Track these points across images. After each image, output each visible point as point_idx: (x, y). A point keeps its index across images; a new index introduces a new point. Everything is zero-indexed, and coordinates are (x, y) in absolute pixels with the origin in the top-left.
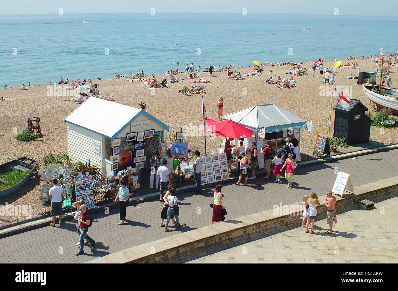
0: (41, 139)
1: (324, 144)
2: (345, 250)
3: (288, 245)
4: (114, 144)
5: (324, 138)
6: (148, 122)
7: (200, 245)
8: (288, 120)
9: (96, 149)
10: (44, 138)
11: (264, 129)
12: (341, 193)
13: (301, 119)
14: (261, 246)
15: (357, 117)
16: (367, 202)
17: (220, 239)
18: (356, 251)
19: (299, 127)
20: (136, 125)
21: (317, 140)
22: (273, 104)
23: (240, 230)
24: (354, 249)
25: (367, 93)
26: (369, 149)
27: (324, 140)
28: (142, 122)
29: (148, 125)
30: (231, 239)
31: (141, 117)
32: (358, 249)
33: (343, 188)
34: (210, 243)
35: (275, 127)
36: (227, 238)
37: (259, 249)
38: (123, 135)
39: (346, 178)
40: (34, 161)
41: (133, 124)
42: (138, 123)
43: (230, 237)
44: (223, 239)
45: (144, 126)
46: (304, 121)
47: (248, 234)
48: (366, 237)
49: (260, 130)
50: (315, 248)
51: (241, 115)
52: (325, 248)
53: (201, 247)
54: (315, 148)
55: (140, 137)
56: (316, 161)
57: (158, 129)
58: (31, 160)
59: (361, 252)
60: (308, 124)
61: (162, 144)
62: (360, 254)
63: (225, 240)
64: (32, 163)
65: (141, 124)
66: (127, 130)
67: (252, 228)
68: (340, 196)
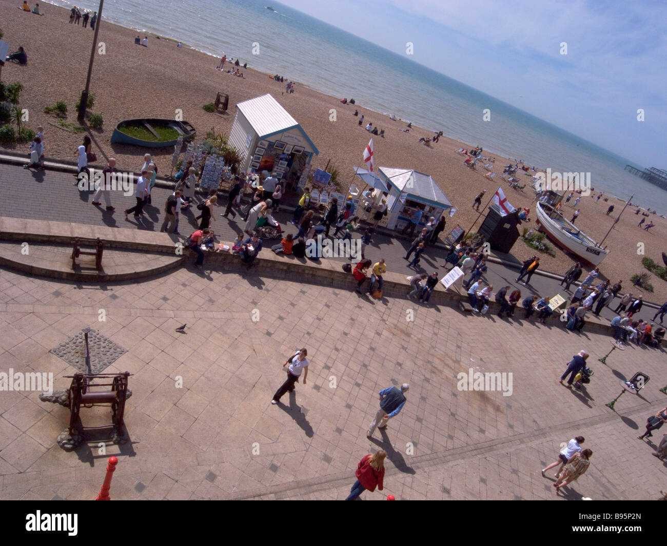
0: (222, 115)
1: (459, 234)
2: (410, 336)
3: (362, 306)
4: (261, 144)
5: (462, 229)
6: (301, 139)
7: (281, 267)
8: (435, 197)
9: (248, 142)
10: (225, 116)
11: (406, 195)
12: (447, 286)
13: (448, 202)
14: (336, 295)
15: (507, 226)
16: (467, 306)
17: (304, 271)
18: (419, 343)
19: (443, 208)
20: (288, 136)
21: (455, 228)
22: (430, 177)
23: (326, 272)
24: (418, 341)
25: (537, 210)
26: (500, 258)
27: (461, 231)
28: (295, 136)
29: (300, 141)
30: (313, 275)
31: (296, 131)
32: (422, 343)
33: (451, 282)
34: (292, 270)
35: (419, 197)
36: (311, 272)
37: (334, 296)
38: (272, 140)
39: (458, 275)
40: (194, 130)
41: (286, 134)
42: (290, 135)
43: (314, 273)
44: (307, 272)
45: (296, 140)
46: (450, 205)
47: (333, 279)
48: (438, 335)
49: (403, 194)
50: (384, 320)
51: (395, 173)
52: (392, 325)
53: (282, 270)
54: (449, 234)
55: (288, 150)
56: (443, 245)
57: (308, 149)
58: (192, 127)
59: (423, 347)
60: (452, 210)
61: (307, 165)
62: (420, 347)
63: (308, 274)
64: (191, 130)
65: (293, 137)
66: (278, 137)
67: (338, 275)
68: (445, 288)
